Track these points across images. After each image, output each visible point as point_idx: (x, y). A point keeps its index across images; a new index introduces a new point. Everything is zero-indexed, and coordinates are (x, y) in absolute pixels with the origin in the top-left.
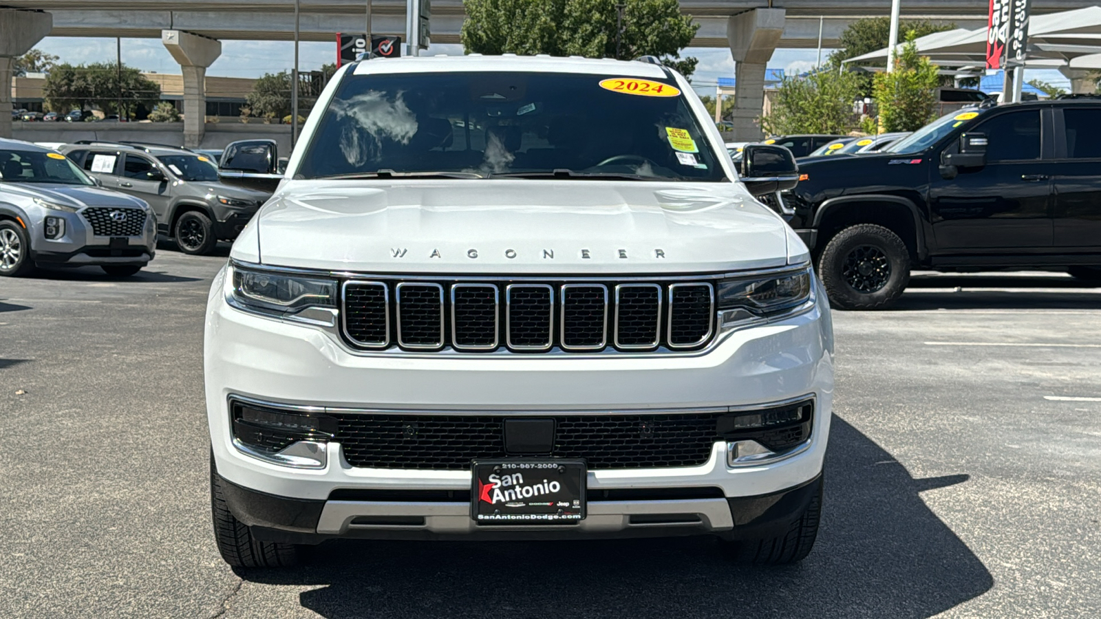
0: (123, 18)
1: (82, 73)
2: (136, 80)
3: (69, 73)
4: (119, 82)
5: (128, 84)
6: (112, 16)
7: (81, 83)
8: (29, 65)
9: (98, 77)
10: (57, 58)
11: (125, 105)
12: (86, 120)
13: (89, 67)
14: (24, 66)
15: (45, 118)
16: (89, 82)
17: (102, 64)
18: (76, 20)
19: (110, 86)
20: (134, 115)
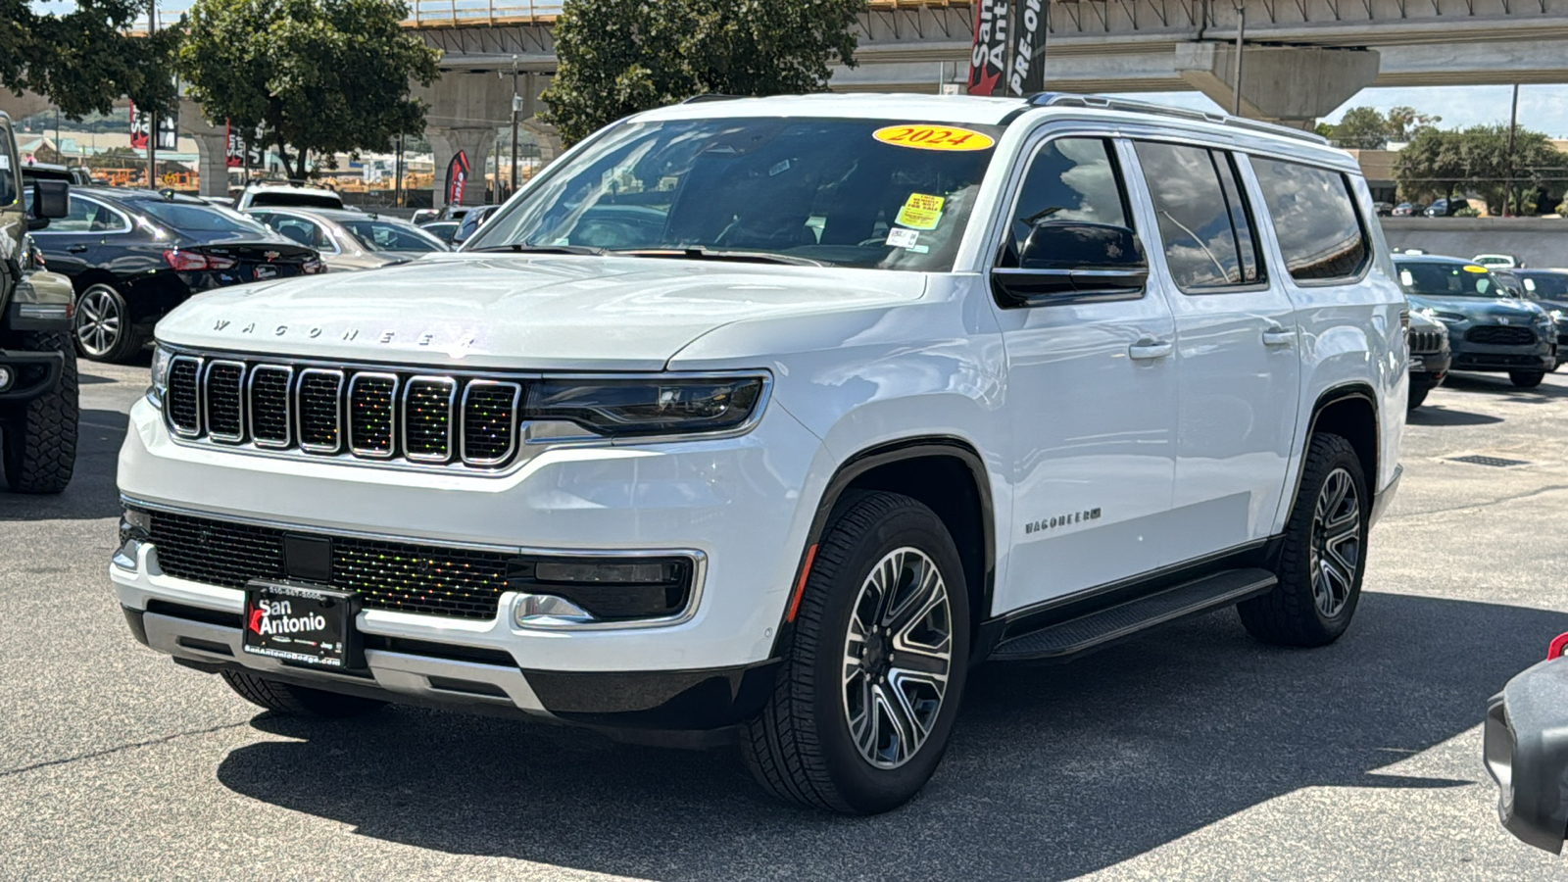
0: (1516, 54)
1: (1454, 142)
2: (1538, 151)
3: (1434, 142)
4: (1510, 155)
5: (1524, 158)
6: (1501, 51)
7: (1451, 157)
8: (1395, 131)
9: (1477, 147)
10: (1439, 119)
11: (1515, 189)
12: (1456, 214)
13: (1467, 132)
14: (1386, 133)
15: (1394, 212)
16: (1463, 156)
17: (1486, 125)
18: (1443, 60)
19: (1495, 161)
20: (1534, 206)
